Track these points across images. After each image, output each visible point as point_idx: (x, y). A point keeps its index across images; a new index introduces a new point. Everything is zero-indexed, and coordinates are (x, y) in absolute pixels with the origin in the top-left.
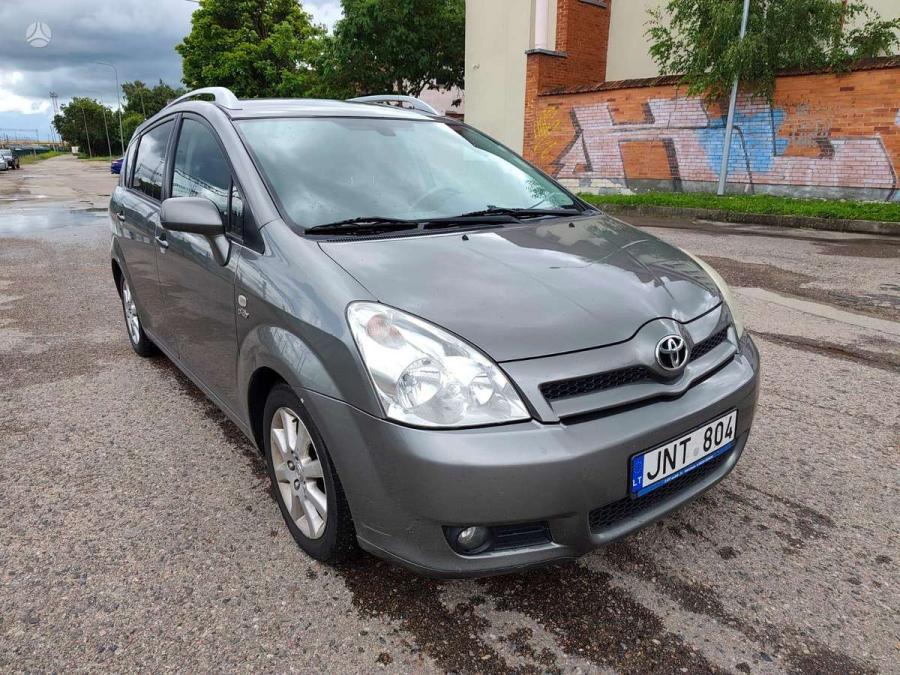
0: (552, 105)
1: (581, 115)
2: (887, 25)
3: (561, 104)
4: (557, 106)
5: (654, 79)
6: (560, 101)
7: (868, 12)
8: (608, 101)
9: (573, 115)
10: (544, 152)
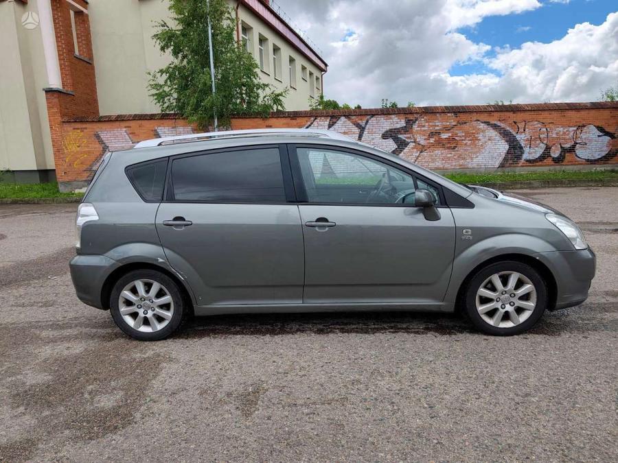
0: (78, 129)
1: (103, 136)
2: (278, 95)
3: (86, 128)
4: (82, 130)
5: (158, 114)
6: (84, 126)
7: (270, 87)
8: (125, 127)
9: (98, 137)
10: (76, 162)
